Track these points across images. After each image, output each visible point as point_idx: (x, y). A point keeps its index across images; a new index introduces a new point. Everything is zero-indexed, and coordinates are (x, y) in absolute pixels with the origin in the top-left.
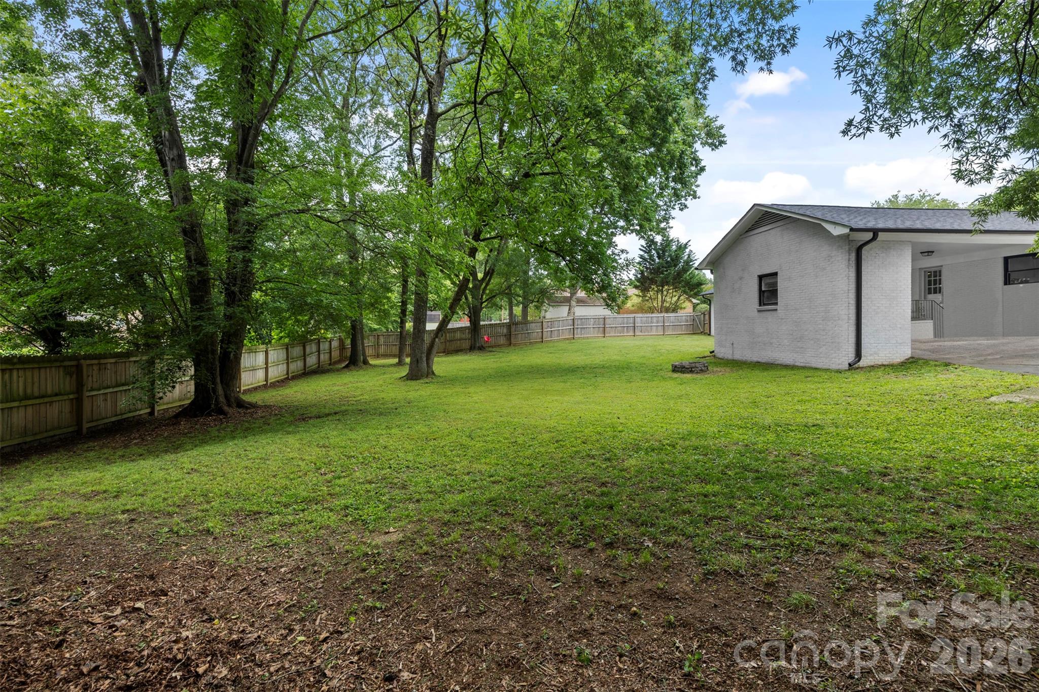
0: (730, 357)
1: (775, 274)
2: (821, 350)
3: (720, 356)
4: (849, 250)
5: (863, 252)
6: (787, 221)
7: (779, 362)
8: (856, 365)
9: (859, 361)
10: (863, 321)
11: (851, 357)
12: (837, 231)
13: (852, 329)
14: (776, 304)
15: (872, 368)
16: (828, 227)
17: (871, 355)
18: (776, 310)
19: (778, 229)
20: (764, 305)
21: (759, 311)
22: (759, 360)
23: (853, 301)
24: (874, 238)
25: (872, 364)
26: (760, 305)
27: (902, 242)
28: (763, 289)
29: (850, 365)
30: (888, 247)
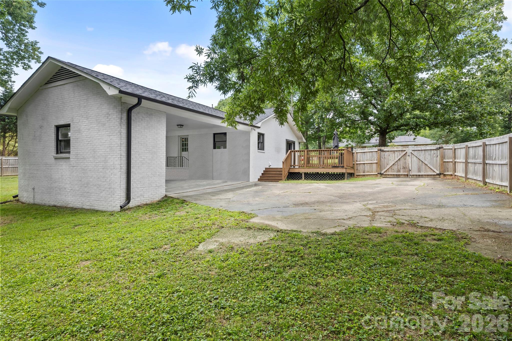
0: (32, 201)
1: (68, 126)
2: (101, 195)
3: (24, 200)
4: (122, 110)
5: (132, 114)
6: (77, 79)
7: (71, 206)
8: (127, 207)
9: (128, 203)
10: (132, 170)
11: (122, 200)
12: (112, 92)
13: (124, 176)
14: (69, 152)
15: (139, 207)
16: (105, 87)
17: (138, 197)
18: (69, 158)
19: (71, 85)
20: (61, 153)
21: (56, 159)
22: (56, 204)
23: (124, 154)
24: (139, 103)
25: (139, 204)
26: (57, 153)
27: (160, 112)
28: (60, 138)
29: (121, 207)
30: (150, 113)
